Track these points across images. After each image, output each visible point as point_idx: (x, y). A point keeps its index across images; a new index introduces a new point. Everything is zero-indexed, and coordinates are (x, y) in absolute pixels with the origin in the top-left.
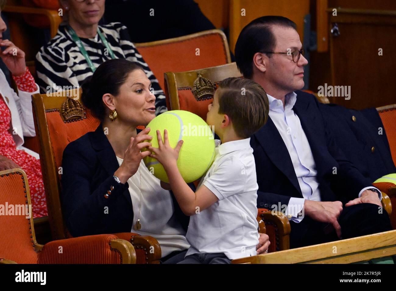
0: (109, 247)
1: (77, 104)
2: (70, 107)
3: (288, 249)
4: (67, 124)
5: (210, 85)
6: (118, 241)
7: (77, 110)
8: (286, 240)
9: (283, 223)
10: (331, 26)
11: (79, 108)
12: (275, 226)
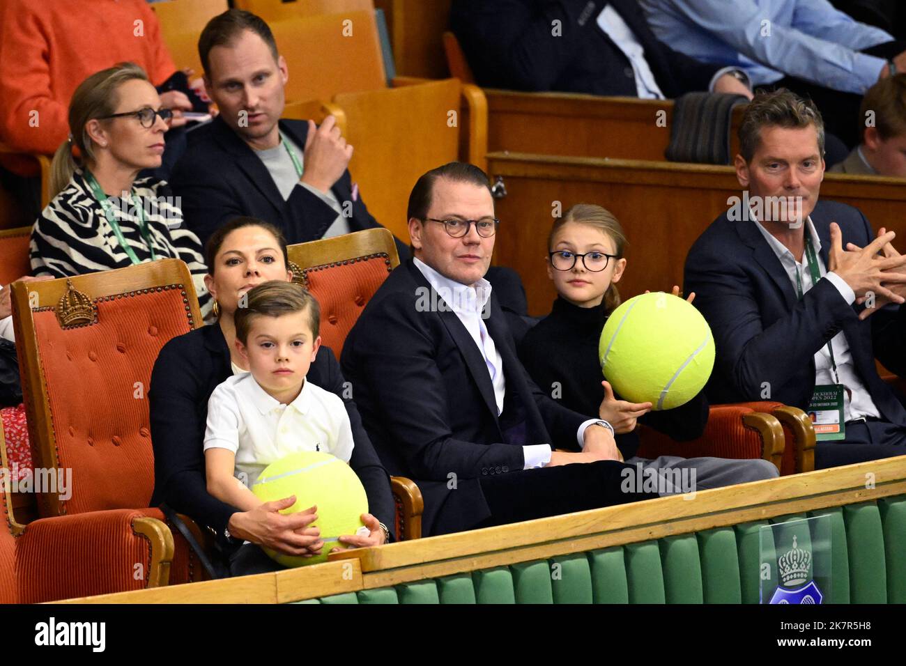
0: (131, 530)
1: (83, 299)
2: (73, 305)
3: (418, 538)
4: (67, 330)
5: (297, 272)
6: (146, 520)
7: (83, 308)
8: (416, 524)
9: (411, 496)
10: (492, 180)
11: (87, 306)
12: (399, 500)
